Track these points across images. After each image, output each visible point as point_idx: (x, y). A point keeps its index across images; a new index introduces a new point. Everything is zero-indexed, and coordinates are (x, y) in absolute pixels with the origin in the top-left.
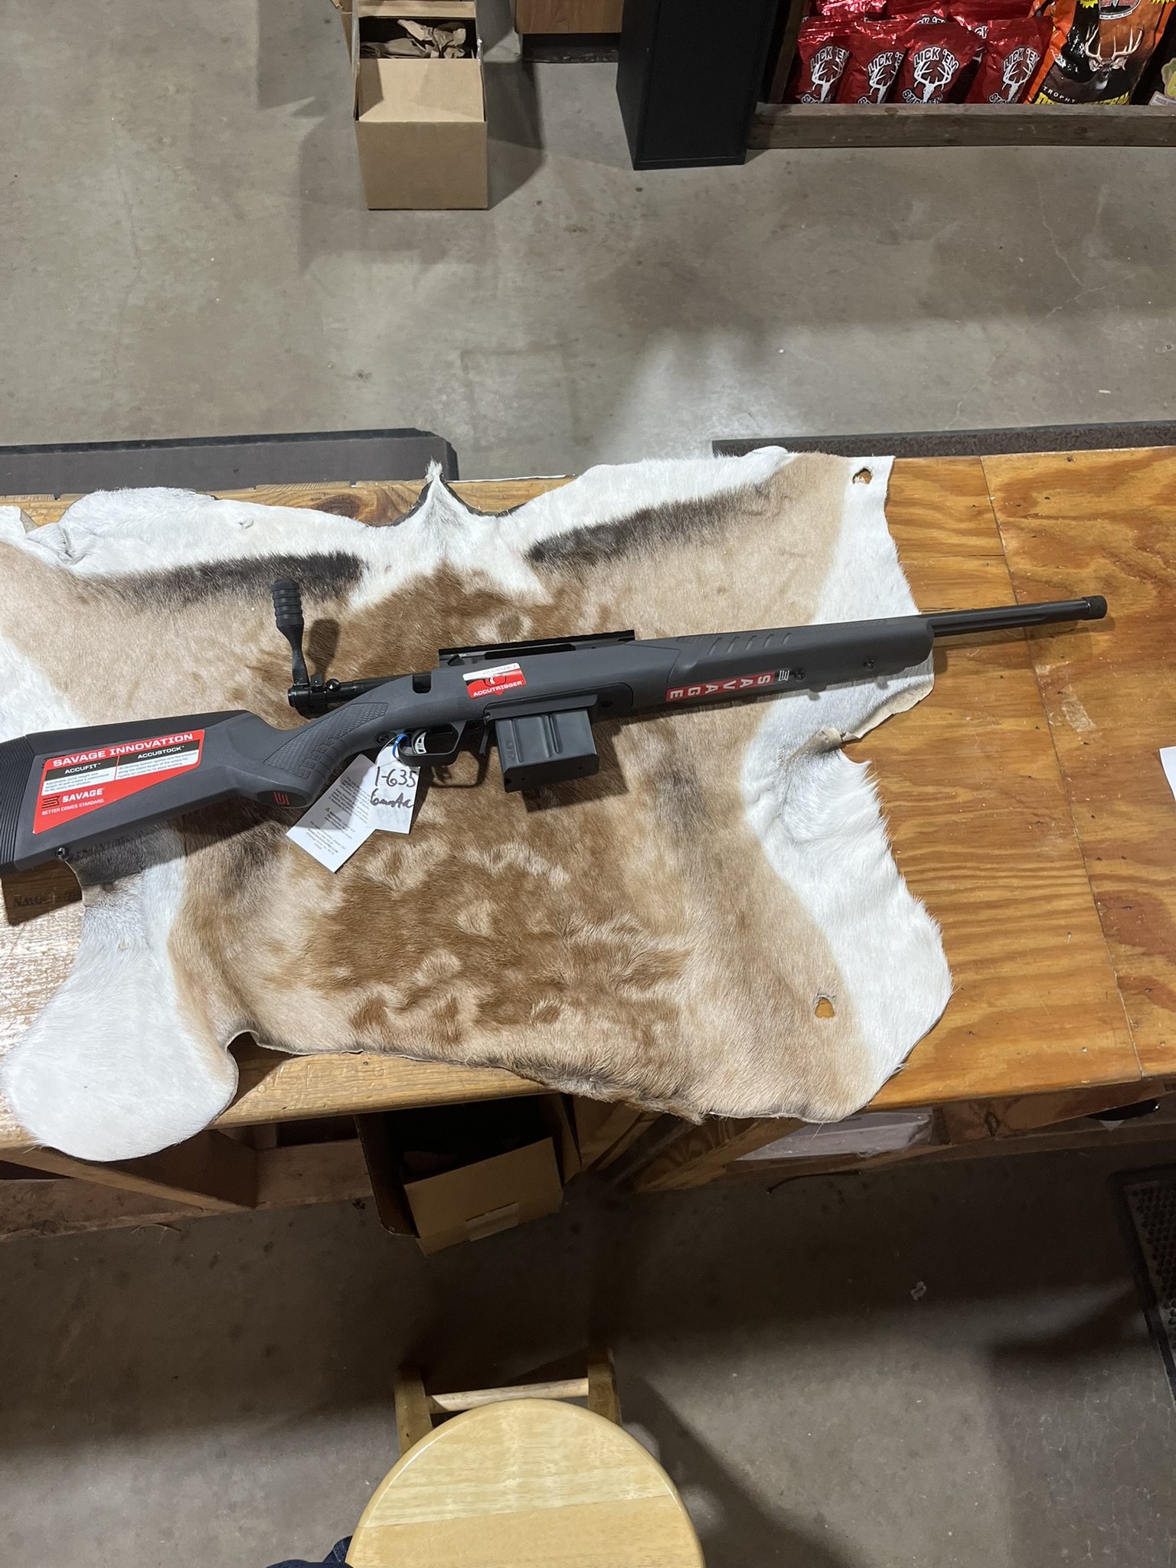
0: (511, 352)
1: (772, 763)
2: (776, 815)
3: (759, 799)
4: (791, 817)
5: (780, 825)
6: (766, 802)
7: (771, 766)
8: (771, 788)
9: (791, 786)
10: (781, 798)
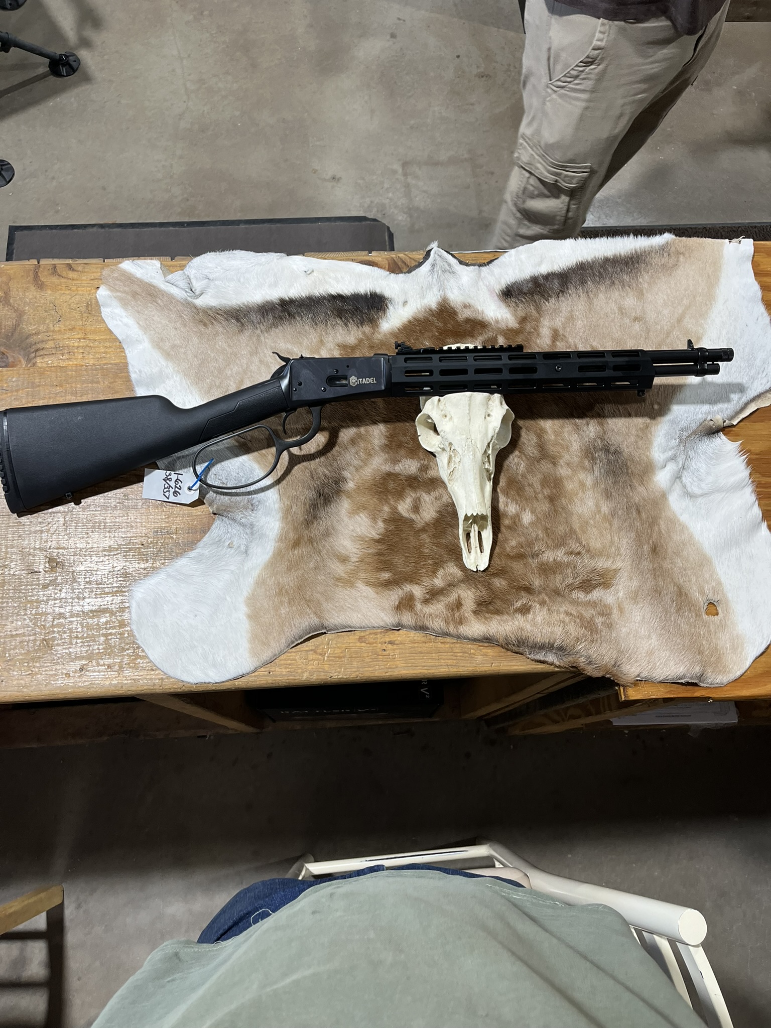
0: (436, 164)
1: (674, 441)
2: (678, 477)
3: (665, 466)
4: (687, 479)
5: (680, 484)
6: (671, 468)
7: (674, 443)
8: (673, 458)
9: (688, 458)
10: (680, 465)
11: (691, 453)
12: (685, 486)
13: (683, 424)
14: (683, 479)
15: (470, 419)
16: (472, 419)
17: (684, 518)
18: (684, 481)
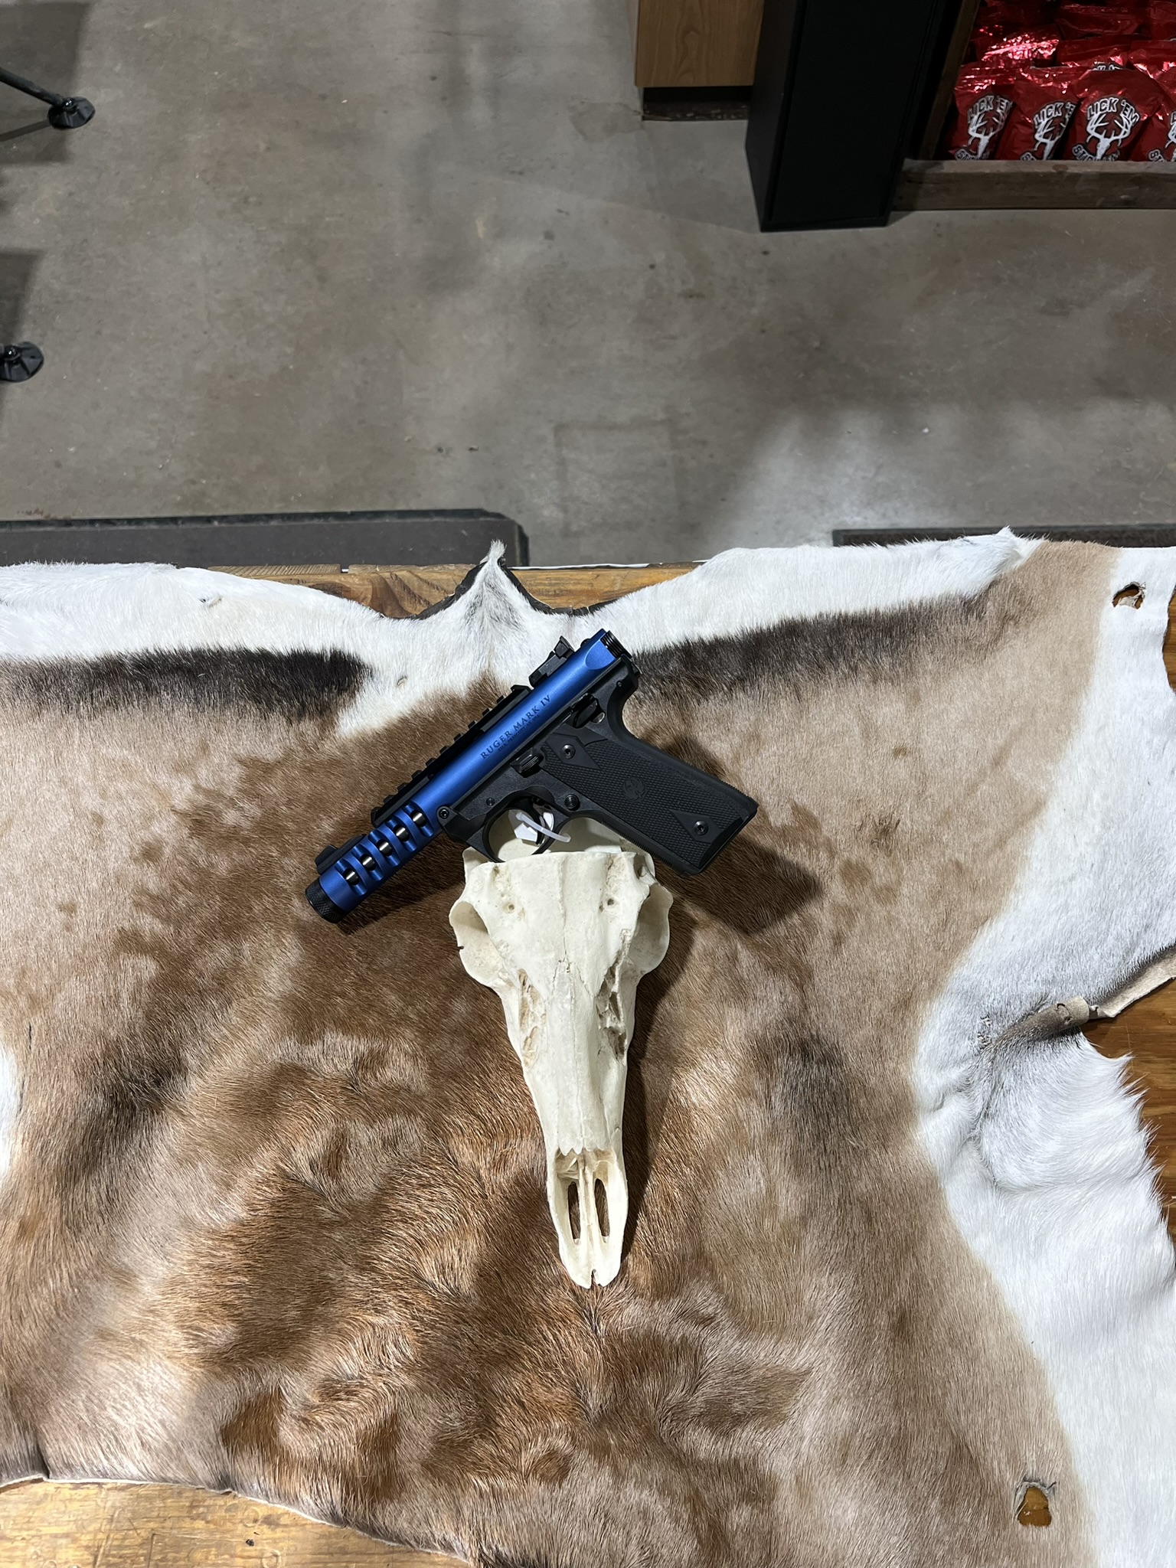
9: (997, 1086)
10: (979, 1107)
11: (1008, 1079)
12: (987, 1164)
13: (993, 1002)
14: (985, 1140)
15: (565, 915)
16: (569, 913)
17: (981, 1245)
18: (986, 1148)
